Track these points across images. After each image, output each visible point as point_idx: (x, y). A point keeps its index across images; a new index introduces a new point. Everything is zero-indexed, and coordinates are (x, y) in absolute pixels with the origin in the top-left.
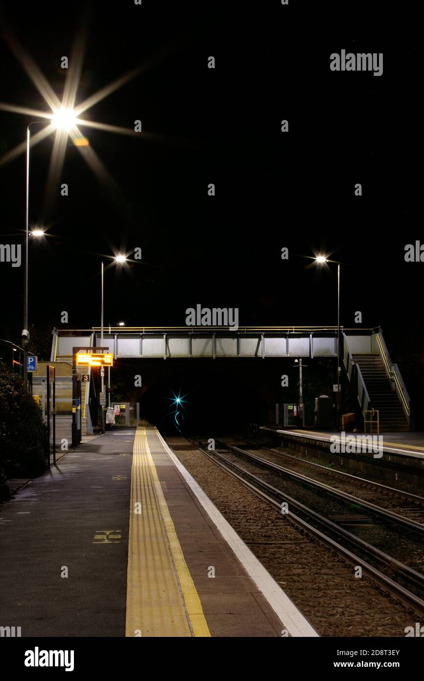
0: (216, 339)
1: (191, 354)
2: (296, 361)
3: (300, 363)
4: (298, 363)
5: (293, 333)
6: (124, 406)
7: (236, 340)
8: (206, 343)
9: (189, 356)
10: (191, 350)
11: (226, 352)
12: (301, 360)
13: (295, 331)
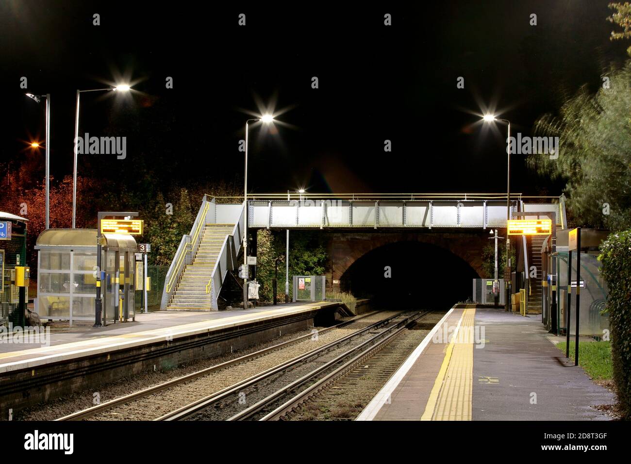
0: (380, 207)
1: (352, 223)
2: (492, 232)
3: (496, 234)
4: (493, 235)
5: (464, 200)
6: (308, 280)
7: (401, 208)
8: (368, 212)
9: (349, 226)
10: (352, 218)
11: (390, 222)
12: (496, 231)
13: (467, 199)
